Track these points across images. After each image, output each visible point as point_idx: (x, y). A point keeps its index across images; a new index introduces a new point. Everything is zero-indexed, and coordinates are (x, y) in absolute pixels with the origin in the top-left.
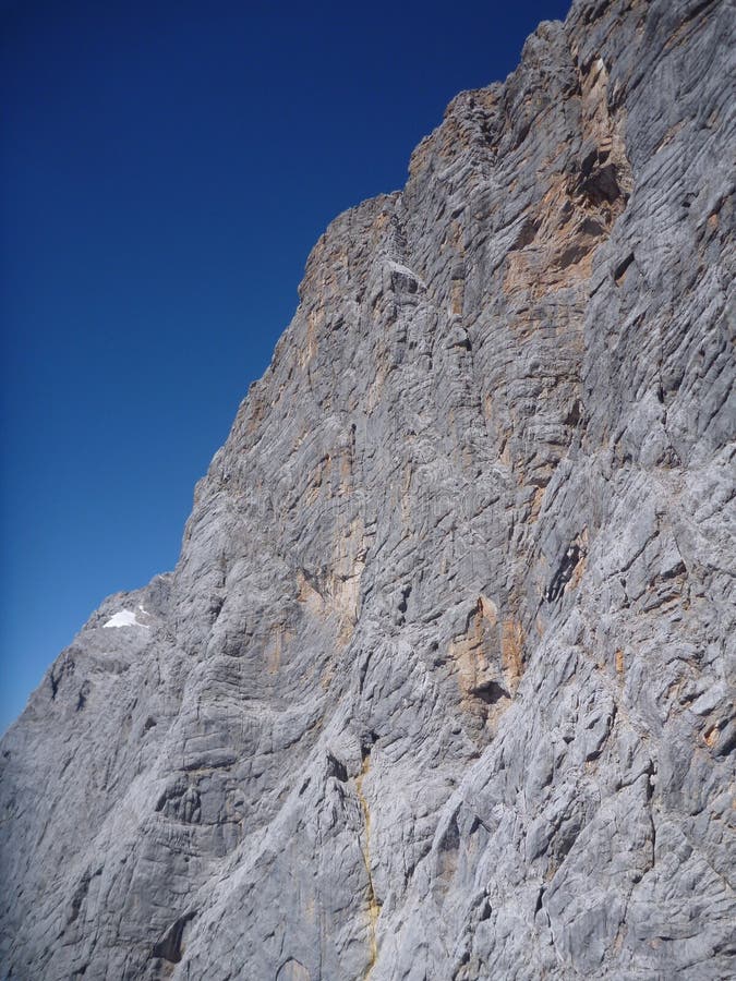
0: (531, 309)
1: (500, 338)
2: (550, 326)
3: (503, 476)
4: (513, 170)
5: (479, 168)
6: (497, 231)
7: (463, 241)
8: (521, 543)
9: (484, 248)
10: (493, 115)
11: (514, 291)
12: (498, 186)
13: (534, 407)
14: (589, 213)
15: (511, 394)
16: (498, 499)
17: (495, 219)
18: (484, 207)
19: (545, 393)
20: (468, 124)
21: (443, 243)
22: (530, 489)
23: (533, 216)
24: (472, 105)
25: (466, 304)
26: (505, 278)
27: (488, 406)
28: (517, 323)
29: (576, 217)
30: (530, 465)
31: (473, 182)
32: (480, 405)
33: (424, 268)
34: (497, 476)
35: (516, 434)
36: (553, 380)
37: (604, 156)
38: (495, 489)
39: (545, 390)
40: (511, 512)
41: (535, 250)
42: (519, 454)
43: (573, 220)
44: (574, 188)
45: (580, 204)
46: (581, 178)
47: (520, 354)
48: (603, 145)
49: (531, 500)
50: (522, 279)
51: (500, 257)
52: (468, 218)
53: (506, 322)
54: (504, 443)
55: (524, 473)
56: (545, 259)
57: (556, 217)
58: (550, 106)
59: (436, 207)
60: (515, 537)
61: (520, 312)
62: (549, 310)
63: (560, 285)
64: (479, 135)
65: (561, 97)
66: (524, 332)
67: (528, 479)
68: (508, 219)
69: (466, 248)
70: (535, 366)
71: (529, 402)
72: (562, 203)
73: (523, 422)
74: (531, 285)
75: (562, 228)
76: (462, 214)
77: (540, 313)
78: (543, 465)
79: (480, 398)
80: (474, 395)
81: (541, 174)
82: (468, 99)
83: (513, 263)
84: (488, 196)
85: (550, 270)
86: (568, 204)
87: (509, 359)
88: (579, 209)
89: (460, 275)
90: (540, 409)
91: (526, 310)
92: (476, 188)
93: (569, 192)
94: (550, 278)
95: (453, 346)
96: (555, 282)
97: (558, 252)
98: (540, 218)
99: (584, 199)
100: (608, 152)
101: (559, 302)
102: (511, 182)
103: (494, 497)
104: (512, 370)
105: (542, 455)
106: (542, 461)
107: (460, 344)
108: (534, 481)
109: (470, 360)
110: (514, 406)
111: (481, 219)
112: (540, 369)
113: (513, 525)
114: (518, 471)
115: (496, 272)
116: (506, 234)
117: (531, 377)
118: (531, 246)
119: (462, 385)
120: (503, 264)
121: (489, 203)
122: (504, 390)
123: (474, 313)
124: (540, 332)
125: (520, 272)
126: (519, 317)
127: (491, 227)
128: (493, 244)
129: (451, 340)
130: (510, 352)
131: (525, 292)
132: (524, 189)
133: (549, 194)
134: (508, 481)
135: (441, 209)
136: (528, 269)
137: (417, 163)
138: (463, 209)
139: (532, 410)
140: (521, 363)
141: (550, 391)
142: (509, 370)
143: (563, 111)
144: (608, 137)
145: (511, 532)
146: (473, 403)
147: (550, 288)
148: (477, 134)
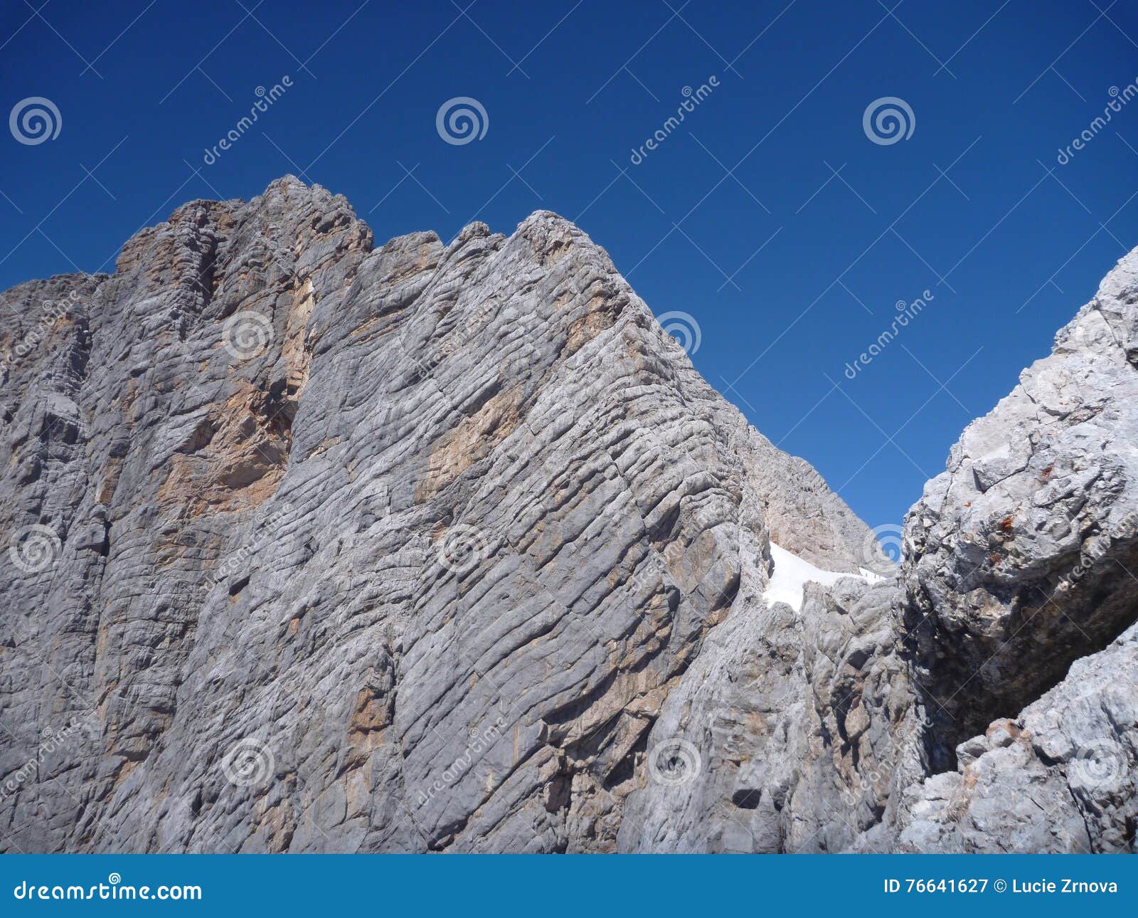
0: (180, 532)
1: (135, 560)
2: (197, 557)
3: (93, 737)
4: (210, 347)
5: (178, 322)
6: (174, 414)
7: (135, 410)
8: (88, 828)
9: (153, 433)
10: (224, 240)
11: (170, 502)
12: (189, 358)
13: (149, 659)
14: (268, 437)
15: (127, 636)
16: (78, 765)
17: (174, 399)
18: (168, 378)
19: (165, 644)
20: (185, 252)
21: (115, 398)
22: (117, 760)
23: (213, 417)
24: (203, 221)
25: (118, 492)
26: (163, 483)
27: (103, 639)
28: (160, 544)
29: (256, 436)
30: (126, 732)
31: (165, 340)
32: (95, 631)
33: (94, 408)
34: (86, 735)
35: (118, 690)
36: (180, 628)
37: (293, 390)
38: (79, 752)
39: (167, 640)
40: (88, 786)
41: (205, 457)
42: (114, 715)
43: (251, 440)
44: (259, 406)
45: (262, 424)
46: (268, 398)
47: (153, 586)
48: (292, 378)
49: (116, 774)
50: (181, 489)
51: (163, 455)
52: (147, 384)
53: (148, 539)
54: (104, 696)
55: (117, 740)
56: (214, 471)
57: (235, 428)
58: (262, 292)
59: (123, 344)
60: (84, 819)
61: (167, 533)
62: (200, 537)
63: (222, 506)
64: (193, 272)
65: (275, 288)
66: (165, 558)
67: (117, 748)
68: (188, 405)
69: (137, 419)
70: (163, 608)
71: (143, 653)
72: (245, 416)
73: (130, 677)
74: (190, 498)
75: (239, 443)
76: (142, 375)
77: (189, 540)
78: (139, 735)
79: (97, 623)
80: (91, 618)
81: (232, 370)
82: (199, 214)
83: (176, 467)
84: (174, 366)
85: (215, 486)
86: (250, 420)
87: (137, 590)
88: (260, 429)
89: (120, 451)
90: (155, 662)
91: (175, 531)
92: (166, 350)
93: (254, 409)
94: (213, 496)
95: (84, 548)
96: (218, 502)
97: (229, 468)
98: (220, 421)
99: (266, 421)
100: (298, 387)
101: (214, 529)
102: (204, 360)
103: (76, 761)
104: (137, 605)
105: (140, 723)
106: (138, 731)
107: (93, 547)
108: (122, 753)
109: (100, 569)
110: (126, 653)
111: (162, 392)
112: (167, 613)
113: (87, 802)
114: (111, 735)
115: (156, 473)
116: (180, 426)
117: (156, 620)
118: (201, 452)
119: (80, 603)
120: (164, 465)
121: (174, 375)
122: (120, 630)
123: (122, 508)
124: (184, 561)
125: (181, 481)
126: (165, 539)
127: (169, 408)
128: (163, 431)
129: (84, 540)
130: (141, 581)
131: (180, 507)
132: (213, 378)
133: (233, 400)
134: (97, 745)
135: (127, 350)
136: (190, 480)
137: (128, 258)
138: (143, 370)
139: (145, 664)
140: (149, 599)
141: (171, 642)
142: (133, 605)
143: (274, 306)
144: (300, 371)
145: (81, 811)
146: (88, 627)
147: (211, 507)
148: (191, 272)
